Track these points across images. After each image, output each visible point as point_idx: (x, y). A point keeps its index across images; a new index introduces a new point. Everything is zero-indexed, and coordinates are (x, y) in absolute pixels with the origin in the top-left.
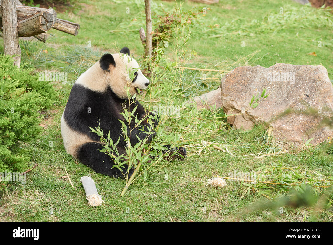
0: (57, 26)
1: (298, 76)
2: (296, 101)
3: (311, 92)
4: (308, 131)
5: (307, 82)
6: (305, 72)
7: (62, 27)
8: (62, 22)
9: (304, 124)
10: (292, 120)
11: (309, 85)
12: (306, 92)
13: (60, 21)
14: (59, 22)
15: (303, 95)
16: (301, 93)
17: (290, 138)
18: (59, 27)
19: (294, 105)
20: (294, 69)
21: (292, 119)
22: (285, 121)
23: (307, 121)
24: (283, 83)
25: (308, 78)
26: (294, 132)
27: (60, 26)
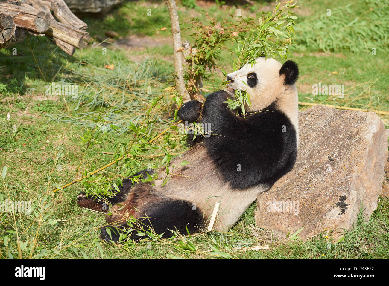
0: (57, 33)
1: (333, 127)
2: (311, 167)
3: (339, 154)
4: (305, 216)
5: (341, 137)
6: (345, 121)
7: (63, 36)
8: (64, 28)
9: (301, 204)
10: (290, 196)
11: (341, 143)
12: (332, 153)
13: (62, 27)
14: (60, 28)
15: (325, 158)
16: (325, 154)
17: (276, 224)
18: (59, 35)
19: (305, 172)
20: (334, 115)
21: (291, 194)
22: (280, 198)
23: (307, 201)
24: (309, 137)
25: (345, 131)
26: (283, 215)
27: (61, 34)
